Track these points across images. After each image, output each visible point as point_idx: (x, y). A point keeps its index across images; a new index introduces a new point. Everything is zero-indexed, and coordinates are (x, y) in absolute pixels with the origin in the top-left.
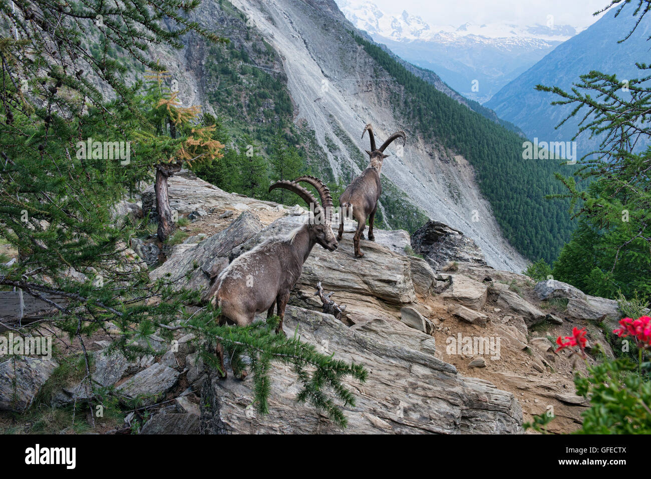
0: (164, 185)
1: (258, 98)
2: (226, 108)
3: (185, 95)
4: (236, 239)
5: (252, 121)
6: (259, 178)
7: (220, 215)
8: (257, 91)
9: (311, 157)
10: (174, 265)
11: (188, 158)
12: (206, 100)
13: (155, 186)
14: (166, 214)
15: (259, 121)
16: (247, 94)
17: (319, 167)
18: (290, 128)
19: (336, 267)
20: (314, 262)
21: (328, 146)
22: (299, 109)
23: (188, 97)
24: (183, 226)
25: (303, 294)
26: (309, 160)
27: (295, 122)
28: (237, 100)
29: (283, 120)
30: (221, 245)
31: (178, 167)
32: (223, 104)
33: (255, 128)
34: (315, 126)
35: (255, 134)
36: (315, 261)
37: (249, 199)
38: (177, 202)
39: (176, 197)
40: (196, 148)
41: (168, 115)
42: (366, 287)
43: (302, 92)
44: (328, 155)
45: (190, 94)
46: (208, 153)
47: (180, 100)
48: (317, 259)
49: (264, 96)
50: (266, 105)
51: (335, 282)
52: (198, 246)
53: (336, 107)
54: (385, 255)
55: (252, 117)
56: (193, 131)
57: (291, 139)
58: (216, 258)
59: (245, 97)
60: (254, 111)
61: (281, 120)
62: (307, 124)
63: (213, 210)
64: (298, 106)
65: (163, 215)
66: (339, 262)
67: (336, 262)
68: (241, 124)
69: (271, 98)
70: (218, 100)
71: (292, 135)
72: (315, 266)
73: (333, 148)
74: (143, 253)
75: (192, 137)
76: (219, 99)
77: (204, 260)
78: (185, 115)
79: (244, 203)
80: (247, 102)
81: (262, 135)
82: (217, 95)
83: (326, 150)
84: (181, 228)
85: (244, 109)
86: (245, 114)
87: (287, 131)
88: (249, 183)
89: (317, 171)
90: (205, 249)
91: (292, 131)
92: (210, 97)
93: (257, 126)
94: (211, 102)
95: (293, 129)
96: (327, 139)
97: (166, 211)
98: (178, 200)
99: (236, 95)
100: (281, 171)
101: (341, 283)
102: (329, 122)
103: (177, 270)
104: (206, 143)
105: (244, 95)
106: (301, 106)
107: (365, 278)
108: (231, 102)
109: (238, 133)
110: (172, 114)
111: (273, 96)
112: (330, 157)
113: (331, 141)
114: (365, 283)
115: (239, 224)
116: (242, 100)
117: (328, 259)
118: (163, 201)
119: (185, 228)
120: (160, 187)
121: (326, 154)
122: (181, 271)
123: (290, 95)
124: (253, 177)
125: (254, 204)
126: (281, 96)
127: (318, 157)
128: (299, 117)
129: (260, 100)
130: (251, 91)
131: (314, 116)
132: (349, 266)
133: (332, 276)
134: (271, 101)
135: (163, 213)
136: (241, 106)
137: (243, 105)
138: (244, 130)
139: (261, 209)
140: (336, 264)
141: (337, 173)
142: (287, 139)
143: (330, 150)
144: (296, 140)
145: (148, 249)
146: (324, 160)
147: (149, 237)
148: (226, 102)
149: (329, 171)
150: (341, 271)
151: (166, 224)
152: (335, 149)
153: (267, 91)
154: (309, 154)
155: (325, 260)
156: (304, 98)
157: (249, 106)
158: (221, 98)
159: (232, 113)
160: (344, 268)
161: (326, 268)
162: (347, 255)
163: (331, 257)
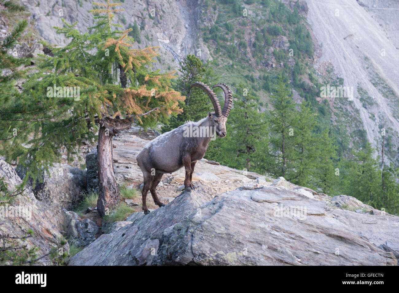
0: (107, 146)
1: (267, 34)
2: (224, 47)
3: (173, 31)
4: (175, 216)
5: (257, 64)
6: (257, 141)
7: (179, 187)
8: (266, 25)
9: (336, 115)
10: (102, 246)
11: (138, 113)
12: (199, 37)
13: (98, 147)
14: (109, 182)
15: (267, 66)
16: (252, 30)
17: (348, 129)
18: (309, 75)
19: (289, 260)
20: (260, 252)
21: (361, 100)
22: (323, 49)
23: (177, 34)
24: (129, 198)
26: (334, 118)
27: (316, 66)
28: (238, 37)
29: (300, 64)
30: (157, 224)
31: (127, 123)
32: (221, 42)
33: (262, 74)
34: (344, 72)
35: (262, 82)
36: (261, 249)
37: (220, 167)
38: (127, 168)
39: (127, 162)
40: (149, 101)
41: (117, 59)
43: (327, 26)
44: (361, 112)
45: (179, 30)
46: (164, 107)
47: (167, 38)
48: (264, 247)
49: (275, 32)
50: (278, 44)
52: (133, 225)
53: (374, 46)
54: (360, 249)
55: (258, 60)
56: (146, 78)
57: (310, 89)
58: (149, 240)
59: (250, 34)
60: (261, 51)
61: (297, 64)
62: (332, 70)
63: (171, 180)
64: (321, 46)
65: (105, 184)
66: (294, 254)
67: (290, 253)
68: (244, 68)
69: (285, 35)
70: (214, 38)
71: (311, 84)
72: (261, 256)
73: (367, 102)
74: (78, 231)
75: (145, 86)
76: (216, 36)
77: (135, 242)
78: (138, 59)
79: (213, 172)
80: (253, 40)
81: (270, 84)
82: (213, 32)
83: (358, 105)
84: (126, 201)
85: (248, 49)
86: (250, 55)
87: (305, 79)
88: (243, 147)
89: (345, 134)
90: (139, 228)
91: (311, 79)
92: (205, 34)
93: (265, 71)
94: (206, 40)
95: (314, 76)
96: (360, 90)
97: (108, 178)
98: (129, 165)
99: (238, 31)
100: (282, 132)
102: (363, 68)
103: (103, 253)
104: (163, 93)
105: (249, 31)
106: (325, 45)
108: (232, 40)
109: (240, 80)
110: (121, 57)
111: (287, 32)
112: (364, 115)
113: (366, 93)
115: (182, 198)
116: (247, 37)
117: (279, 249)
118: (106, 166)
119: (132, 201)
120: (103, 148)
121: (357, 111)
122: (106, 255)
123: (310, 31)
124: (249, 138)
125: (227, 174)
126: (297, 32)
127: (347, 115)
128: (323, 60)
129: (270, 38)
130: (258, 25)
131: (343, 59)
132: (308, 260)
134: (285, 39)
135: (105, 180)
136: (244, 45)
137: (247, 44)
138: (247, 77)
139: (236, 181)
140: (289, 256)
141: (373, 136)
142: (305, 89)
143: (364, 106)
144: (317, 91)
145: (84, 226)
146: (355, 119)
147: (88, 211)
148: (225, 40)
149: (362, 134)
151: (108, 196)
152: (371, 104)
153: (279, 26)
154: (334, 110)
155: (275, 250)
156: (330, 34)
157: (254, 45)
158: (219, 34)
159: (232, 54)
160: (300, 262)
161: (275, 260)
162: (307, 245)
163: (283, 245)
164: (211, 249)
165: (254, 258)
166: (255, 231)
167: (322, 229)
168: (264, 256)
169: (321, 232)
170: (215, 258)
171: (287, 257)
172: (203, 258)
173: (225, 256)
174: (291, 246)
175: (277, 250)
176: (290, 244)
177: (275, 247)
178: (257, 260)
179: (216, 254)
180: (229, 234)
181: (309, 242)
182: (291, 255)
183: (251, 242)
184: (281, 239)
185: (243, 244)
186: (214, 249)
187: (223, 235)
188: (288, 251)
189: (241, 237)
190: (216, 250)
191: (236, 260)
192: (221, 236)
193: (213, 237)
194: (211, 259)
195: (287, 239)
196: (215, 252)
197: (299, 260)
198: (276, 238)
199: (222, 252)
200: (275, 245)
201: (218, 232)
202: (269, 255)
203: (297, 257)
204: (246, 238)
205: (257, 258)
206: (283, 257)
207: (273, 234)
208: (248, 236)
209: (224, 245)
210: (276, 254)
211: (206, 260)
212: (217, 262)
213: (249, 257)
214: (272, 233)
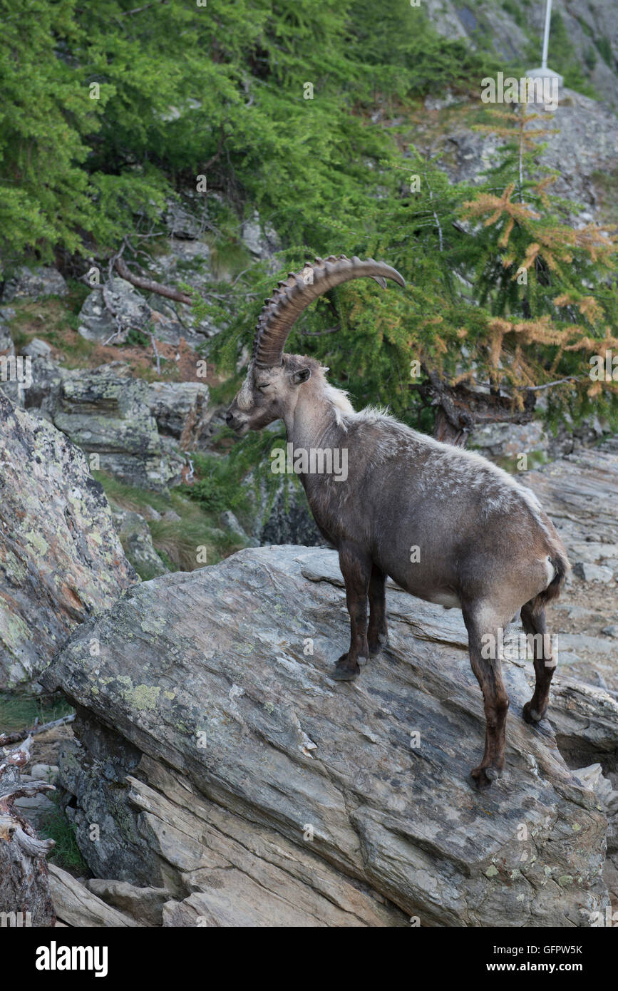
19: (282, 740)
20: (221, 700)
25: (131, 795)
36: (226, 695)
42: (347, 840)
48: (236, 691)
51: (248, 787)
66: (309, 726)
67: (296, 721)
72: (216, 712)
101: (267, 798)
107: (359, 812)
114: (356, 827)
117: (270, 704)
132: (337, 752)
133: (249, 763)
140: (289, 728)
150: (294, 760)
155: (259, 705)
160: (311, 751)
161: (248, 731)
162: (360, 712)
163: (288, 698)
164: (107, 664)
165: (195, 712)
166: (240, 648)
167: (437, 684)
168: (225, 713)
169: (431, 691)
170: (104, 690)
171: (279, 729)
172: (78, 682)
173: (129, 692)
174: (310, 706)
175: (262, 705)
176: (311, 701)
177: (261, 697)
178: (201, 719)
179: (111, 679)
180: (166, 640)
181: (366, 707)
182: (295, 728)
183: (211, 671)
184: (293, 681)
185: (188, 671)
186: (114, 667)
187: (152, 639)
188: (293, 716)
189: (190, 653)
190: (116, 671)
191: (153, 706)
192: (147, 639)
193: (129, 638)
194: (95, 690)
195: (307, 685)
196: (111, 674)
197: (311, 746)
198: (282, 675)
199: (127, 680)
200: (262, 692)
201: (145, 627)
202: (236, 714)
203: (310, 736)
204: (202, 657)
205: (203, 714)
206: (268, 726)
207: (281, 666)
208: (208, 654)
209: (142, 662)
210: (255, 716)
211: (83, 690)
212: (107, 701)
213: (186, 708)
214: (280, 660)
